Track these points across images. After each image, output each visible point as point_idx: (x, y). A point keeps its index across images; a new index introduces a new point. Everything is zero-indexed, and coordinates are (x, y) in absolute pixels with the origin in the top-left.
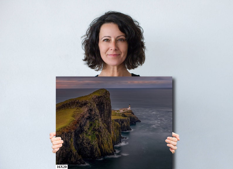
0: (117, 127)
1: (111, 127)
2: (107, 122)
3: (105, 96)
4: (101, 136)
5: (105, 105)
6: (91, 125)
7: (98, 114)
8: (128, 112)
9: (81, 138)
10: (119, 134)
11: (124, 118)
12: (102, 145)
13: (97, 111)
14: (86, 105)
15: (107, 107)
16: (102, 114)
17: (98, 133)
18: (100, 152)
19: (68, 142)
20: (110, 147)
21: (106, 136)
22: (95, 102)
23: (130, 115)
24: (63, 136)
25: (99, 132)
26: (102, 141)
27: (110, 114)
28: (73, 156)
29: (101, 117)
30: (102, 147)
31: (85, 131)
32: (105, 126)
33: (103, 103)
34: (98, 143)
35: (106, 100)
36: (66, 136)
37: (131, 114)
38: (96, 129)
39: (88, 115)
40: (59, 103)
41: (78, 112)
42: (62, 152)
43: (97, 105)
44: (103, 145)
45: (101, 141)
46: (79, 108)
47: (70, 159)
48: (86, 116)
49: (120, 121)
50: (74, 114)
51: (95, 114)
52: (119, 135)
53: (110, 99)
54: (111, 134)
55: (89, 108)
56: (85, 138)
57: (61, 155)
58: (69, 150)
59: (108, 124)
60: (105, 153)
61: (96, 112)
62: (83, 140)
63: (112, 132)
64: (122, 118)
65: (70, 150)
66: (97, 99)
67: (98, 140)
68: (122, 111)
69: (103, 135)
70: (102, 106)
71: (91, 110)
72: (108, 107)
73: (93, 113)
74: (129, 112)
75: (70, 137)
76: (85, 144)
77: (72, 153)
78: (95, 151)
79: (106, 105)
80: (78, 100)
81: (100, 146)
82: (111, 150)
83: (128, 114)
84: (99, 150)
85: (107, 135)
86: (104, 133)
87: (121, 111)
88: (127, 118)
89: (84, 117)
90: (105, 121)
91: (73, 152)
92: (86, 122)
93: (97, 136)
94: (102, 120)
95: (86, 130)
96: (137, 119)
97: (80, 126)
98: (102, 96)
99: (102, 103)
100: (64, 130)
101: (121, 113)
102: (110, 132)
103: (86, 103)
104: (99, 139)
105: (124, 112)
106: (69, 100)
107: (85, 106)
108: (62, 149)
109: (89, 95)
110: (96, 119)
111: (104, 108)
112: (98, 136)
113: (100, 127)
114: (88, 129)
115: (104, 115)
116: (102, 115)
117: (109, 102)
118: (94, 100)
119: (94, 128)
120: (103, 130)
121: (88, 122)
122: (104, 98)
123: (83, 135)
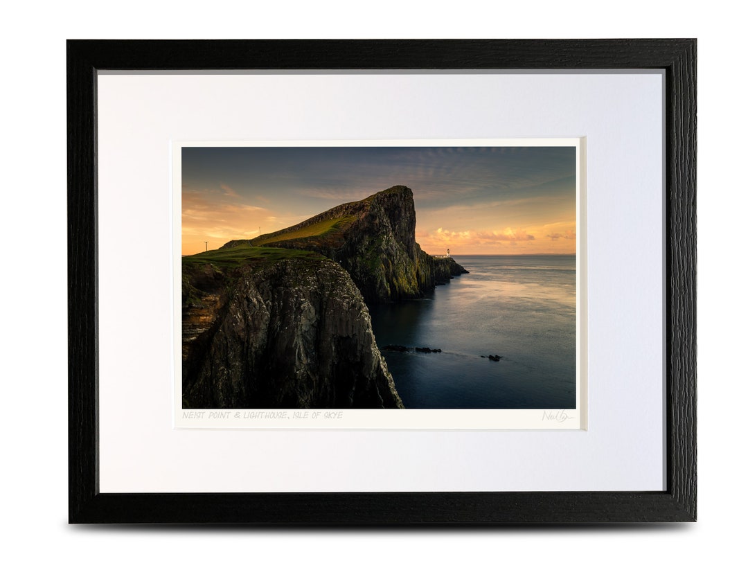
2: (405, 240)
3: (403, 196)
4: (393, 263)
5: (403, 210)
6: (372, 243)
7: (387, 225)
10: (429, 271)
12: (394, 279)
13: (386, 220)
14: (364, 209)
15: (406, 213)
16: (395, 224)
17: (385, 256)
18: (389, 289)
20: (411, 283)
21: (403, 263)
22: (383, 205)
25: (389, 254)
26: (393, 271)
29: (393, 230)
30: (395, 282)
31: (359, 253)
32: (401, 246)
33: (399, 207)
34: (387, 275)
35: (405, 201)
38: (382, 250)
39: (366, 224)
41: (346, 221)
43: (385, 209)
44: (397, 279)
45: (391, 270)
48: (362, 227)
50: (339, 224)
51: (381, 224)
52: (429, 274)
53: (413, 201)
54: (413, 261)
55: (368, 213)
56: (358, 265)
59: (409, 242)
61: (382, 220)
66: (386, 199)
67: (386, 269)
69: (396, 262)
70: (397, 212)
71: (373, 217)
72: (408, 213)
73: (377, 221)
76: (357, 276)
78: (378, 286)
79: (405, 210)
81: (391, 279)
82: (414, 289)
84: (387, 285)
85: (406, 261)
86: (398, 257)
89: (358, 228)
90: (402, 237)
92: (362, 237)
93: (383, 262)
94: (396, 234)
95: (361, 251)
97: (350, 243)
98: (397, 195)
99: (397, 207)
102: (413, 258)
103: (364, 206)
104: (389, 267)
107: (362, 212)
110: (383, 233)
111: (400, 215)
112: (387, 261)
113: (392, 247)
114: (366, 249)
115: (400, 226)
116: (395, 226)
117: (411, 205)
118: (381, 201)
119: (377, 248)
120: (397, 253)
121: (366, 237)
122: (401, 198)
123: (355, 260)
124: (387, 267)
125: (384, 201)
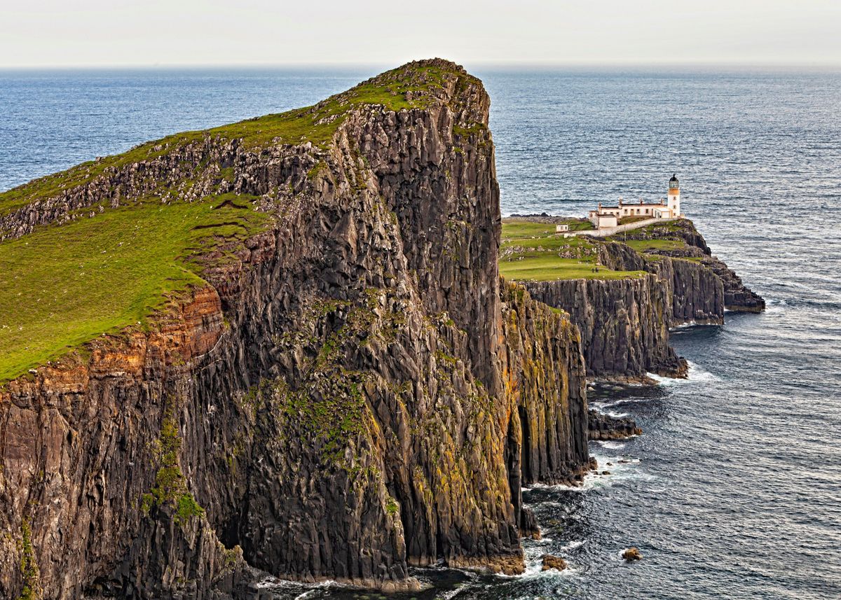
0: (554, 340)
1: (497, 340)
2: (461, 307)
3: (450, 114)
4: (412, 406)
5: (450, 179)
6: (331, 323)
7: (387, 245)
8: (661, 235)
9: (252, 418)
10: (566, 392)
11: (623, 274)
12: (419, 472)
13: (385, 224)
14: (295, 179)
15: (460, 193)
16: (420, 241)
17: (383, 383)
18: (399, 525)
19: (141, 446)
20: (483, 488)
21: (452, 407)
22: (371, 158)
23: (675, 253)
24: (101, 400)
25: (399, 373)
26: (415, 441)
27: (487, 242)
28: (172, 553)
29: (415, 265)
30: (422, 486)
32: (444, 332)
33: (433, 165)
34: (390, 461)
35: (456, 138)
36: (121, 401)
37: (682, 245)
38: (370, 358)
39: (308, 248)
40: (87, 165)
41: (229, 229)
42: (85, 518)
43: (380, 176)
44: (430, 475)
46: (238, 198)
47: (156, 574)
48: (288, 261)
49: (590, 293)
50: (199, 239)
51: (367, 246)
52: (565, 405)
53: (487, 136)
54: (492, 393)
55: (315, 199)
56: (280, 420)
57: (77, 544)
58: (146, 509)
59: (474, 314)
60: (439, 535)
61: (370, 228)
62: (264, 433)
63: (506, 381)
64: (607, 275)
65: (154, 508)
66: (383, 137)
67: (387, 438)
68: (613, 222)
69: (424, 403)
70: (426, 187)
71: (336, 216)
72: (469, 191)
73: (351, 232)
74: (666, 230)
75: (154, 413)
76: (276, 466)
77: (167, 527)
78: (356, 514)
79: (459, 180)
80: (235, 143)
81: (405, 479)
82: (498, 515)
83: (659, 245)
84: (390, 507)
85: (463, 396)
86: (433, 381)
87: (603, 222)
88: (641, 275)
89: (275, 262)
91: (174, 519)
93: (375, 407)
94: (424, 284)
95: (287, 362)
96: (735, 286)
97: (244, 328)
98: (424, 115)
99: (426, 166)
100: (109, 358)
101: (600, 239)
102: (489, 381)
103: (295, 164)
104: (397, 428)
105: (630, 235)
106: (168, 138)
107: (287, 187)
108: (90, 497)
109: (321, 105)
110: (374, 282)
111: (438, 199)
112: (389, 402)
113: (407, 342)
114: (308, 351)
115: (438, 250)
116: (420, 249)
117: (483, 158)
118: (363, 141)
120: (426, 362)
121: (308, 299)
122: (441, 126)
123: (267, 397)
124: (391, 423)
125: (375, 142)
